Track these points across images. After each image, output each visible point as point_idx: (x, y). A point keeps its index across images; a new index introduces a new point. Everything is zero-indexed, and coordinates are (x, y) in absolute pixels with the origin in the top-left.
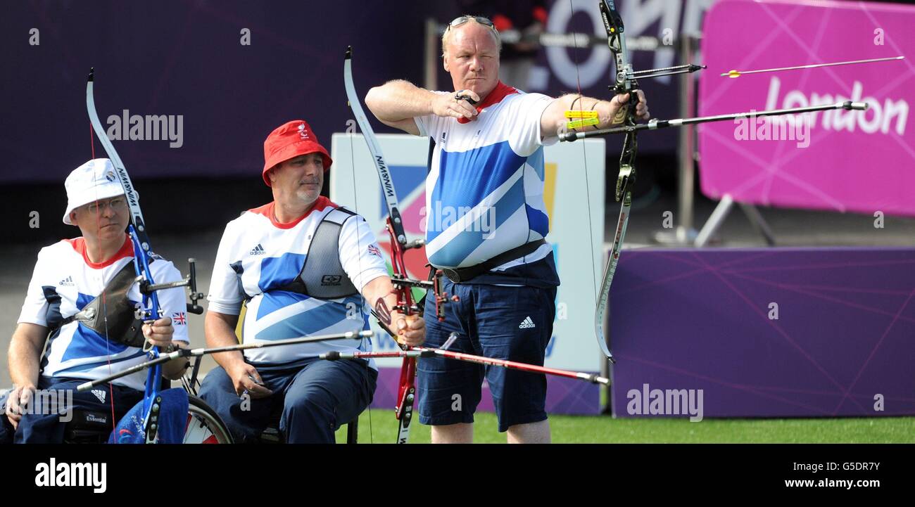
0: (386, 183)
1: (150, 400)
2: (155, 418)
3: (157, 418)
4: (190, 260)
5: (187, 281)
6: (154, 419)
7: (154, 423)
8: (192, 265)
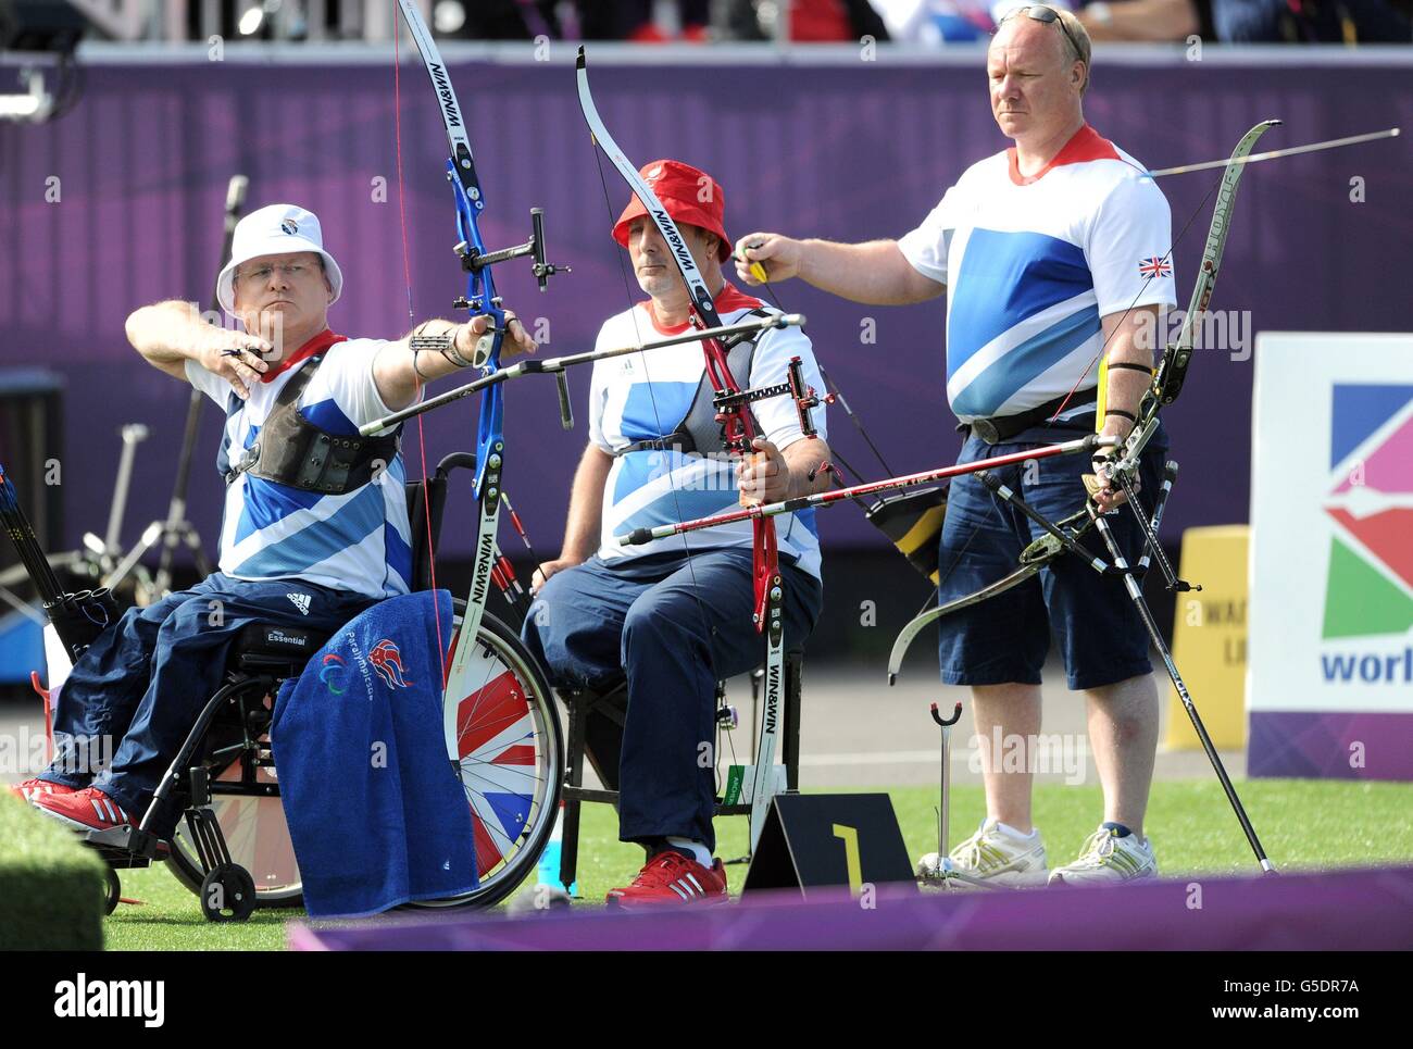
0: (678, 251)
1: (484, 449)
2: (496, 477)
3: (499, 479)
4: (533, 211)
5: (530, 246)
6: (493, 479)
7: (493, 485)
8: (536, 217)
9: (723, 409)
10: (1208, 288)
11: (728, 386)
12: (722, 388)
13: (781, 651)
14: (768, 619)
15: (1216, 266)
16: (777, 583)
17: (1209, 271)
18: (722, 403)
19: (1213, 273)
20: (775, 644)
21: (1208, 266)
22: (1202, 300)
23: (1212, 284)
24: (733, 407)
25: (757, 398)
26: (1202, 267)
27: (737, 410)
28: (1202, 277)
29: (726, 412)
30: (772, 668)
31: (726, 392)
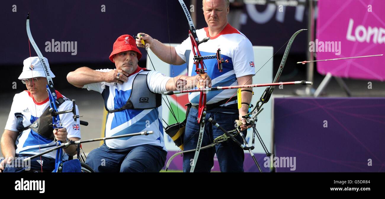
9: (196, 61)
10: (280, 73)
11: (198, 54)
12: (196, 55)
13: (204, 129)
14: (201, 120)
15: (283, 67)
16: (205, 110)
17: (281, 68)
18: (196, 59)
19: (282, 69)
20: (202, 127)
21: (281, 67)
22: (278, 76)
23: (281, 72)
24: (199, 60)
25: (204, 59)
26: (280, 67)
27: (200, 61)
28: (279, 70)
29: (197, 61)
30: (201, 133)
31: (197, 56)
